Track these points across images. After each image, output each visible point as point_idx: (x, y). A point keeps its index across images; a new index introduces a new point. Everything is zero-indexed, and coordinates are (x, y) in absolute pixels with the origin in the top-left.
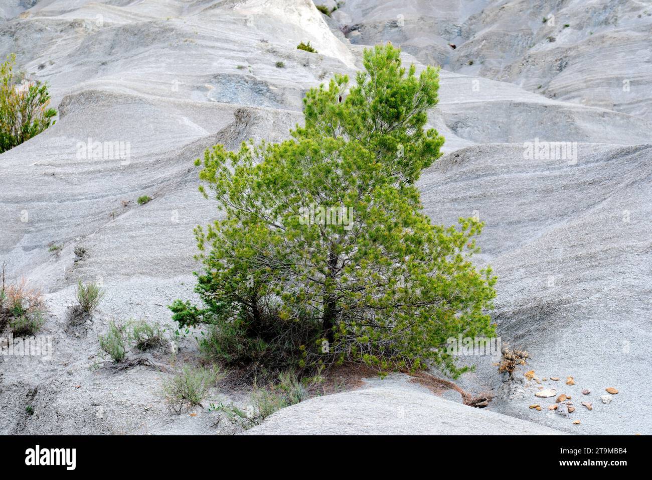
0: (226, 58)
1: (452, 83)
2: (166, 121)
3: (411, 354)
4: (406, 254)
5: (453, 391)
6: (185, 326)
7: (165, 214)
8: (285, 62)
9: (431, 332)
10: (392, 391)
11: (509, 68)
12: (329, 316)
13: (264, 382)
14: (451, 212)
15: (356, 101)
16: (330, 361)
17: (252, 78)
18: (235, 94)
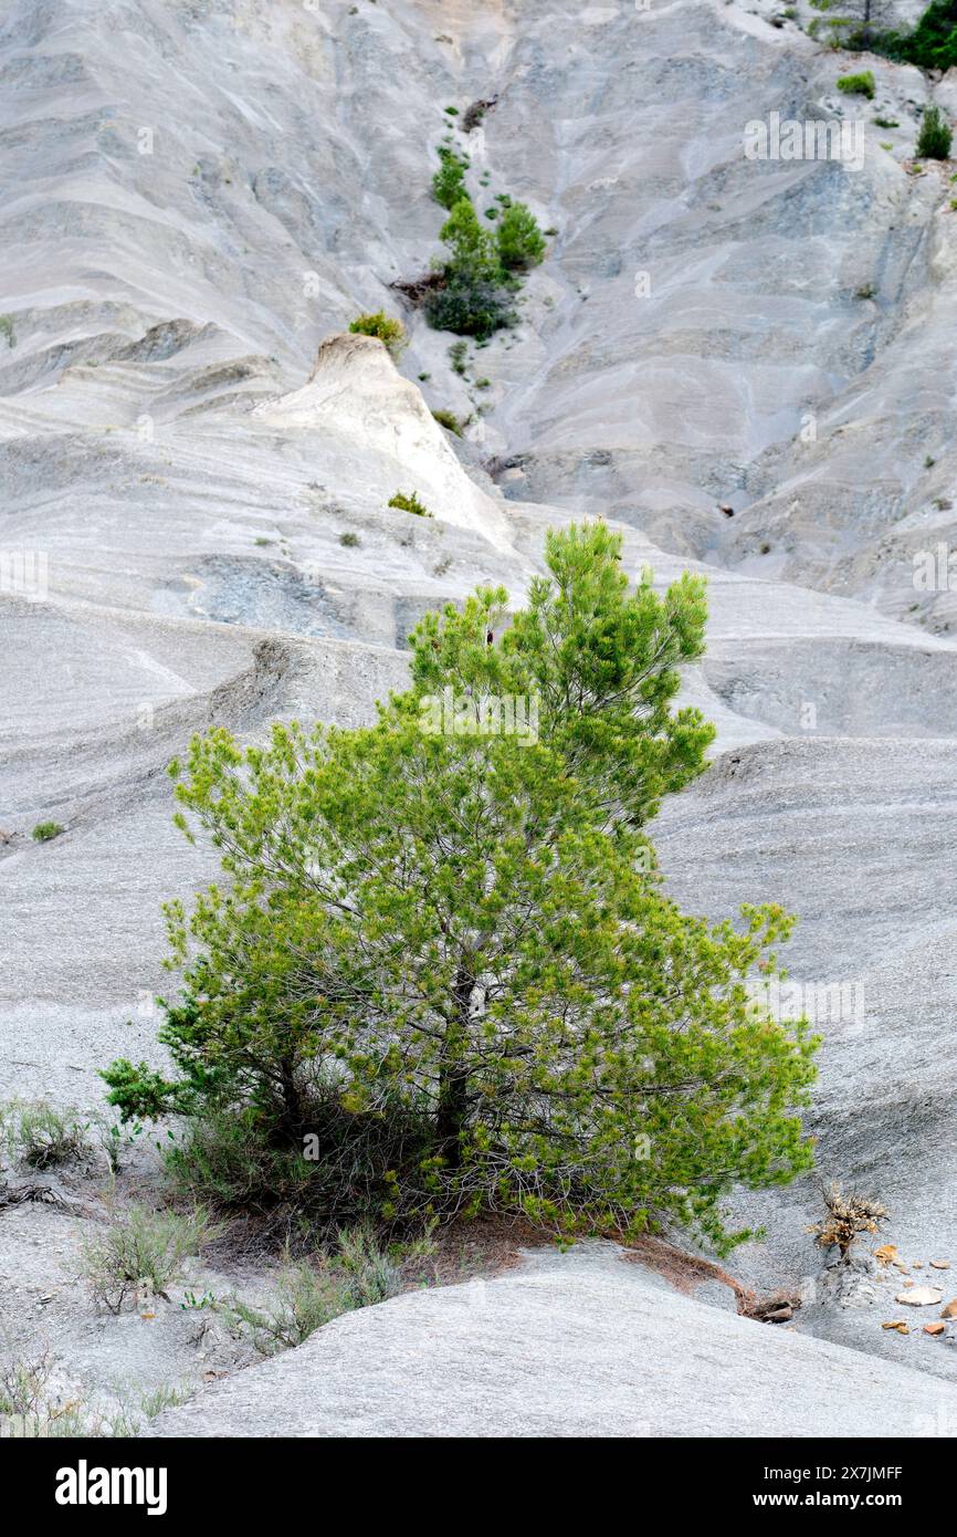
0: (232, 521)
1: (724, 594)
2: (101, 658)
3: (629, 1199)
4: (625, 980)
5: (716, 1284)
6: (135, 1116)
7: (95, 867)
8: (361, 534)
9: (672, 1151)
10: (585, 1281)
11: (848, 562)
12: (451, 1108)
13: (304, 1250)
14: (719, 884)
15: (527, 642)
16: (450, 1208)
17: (286, 566)
18: (249, 600)
